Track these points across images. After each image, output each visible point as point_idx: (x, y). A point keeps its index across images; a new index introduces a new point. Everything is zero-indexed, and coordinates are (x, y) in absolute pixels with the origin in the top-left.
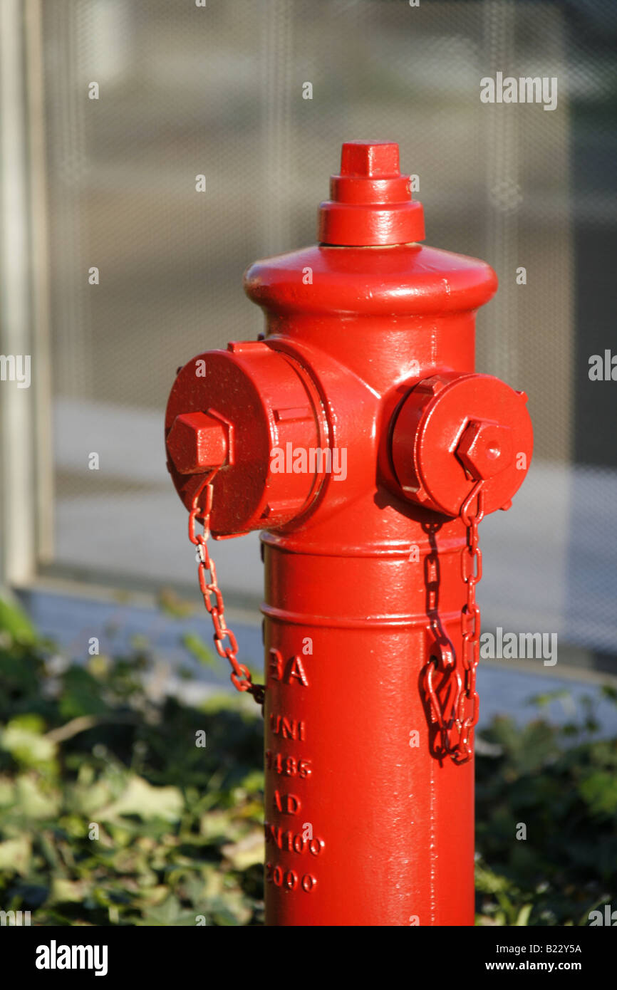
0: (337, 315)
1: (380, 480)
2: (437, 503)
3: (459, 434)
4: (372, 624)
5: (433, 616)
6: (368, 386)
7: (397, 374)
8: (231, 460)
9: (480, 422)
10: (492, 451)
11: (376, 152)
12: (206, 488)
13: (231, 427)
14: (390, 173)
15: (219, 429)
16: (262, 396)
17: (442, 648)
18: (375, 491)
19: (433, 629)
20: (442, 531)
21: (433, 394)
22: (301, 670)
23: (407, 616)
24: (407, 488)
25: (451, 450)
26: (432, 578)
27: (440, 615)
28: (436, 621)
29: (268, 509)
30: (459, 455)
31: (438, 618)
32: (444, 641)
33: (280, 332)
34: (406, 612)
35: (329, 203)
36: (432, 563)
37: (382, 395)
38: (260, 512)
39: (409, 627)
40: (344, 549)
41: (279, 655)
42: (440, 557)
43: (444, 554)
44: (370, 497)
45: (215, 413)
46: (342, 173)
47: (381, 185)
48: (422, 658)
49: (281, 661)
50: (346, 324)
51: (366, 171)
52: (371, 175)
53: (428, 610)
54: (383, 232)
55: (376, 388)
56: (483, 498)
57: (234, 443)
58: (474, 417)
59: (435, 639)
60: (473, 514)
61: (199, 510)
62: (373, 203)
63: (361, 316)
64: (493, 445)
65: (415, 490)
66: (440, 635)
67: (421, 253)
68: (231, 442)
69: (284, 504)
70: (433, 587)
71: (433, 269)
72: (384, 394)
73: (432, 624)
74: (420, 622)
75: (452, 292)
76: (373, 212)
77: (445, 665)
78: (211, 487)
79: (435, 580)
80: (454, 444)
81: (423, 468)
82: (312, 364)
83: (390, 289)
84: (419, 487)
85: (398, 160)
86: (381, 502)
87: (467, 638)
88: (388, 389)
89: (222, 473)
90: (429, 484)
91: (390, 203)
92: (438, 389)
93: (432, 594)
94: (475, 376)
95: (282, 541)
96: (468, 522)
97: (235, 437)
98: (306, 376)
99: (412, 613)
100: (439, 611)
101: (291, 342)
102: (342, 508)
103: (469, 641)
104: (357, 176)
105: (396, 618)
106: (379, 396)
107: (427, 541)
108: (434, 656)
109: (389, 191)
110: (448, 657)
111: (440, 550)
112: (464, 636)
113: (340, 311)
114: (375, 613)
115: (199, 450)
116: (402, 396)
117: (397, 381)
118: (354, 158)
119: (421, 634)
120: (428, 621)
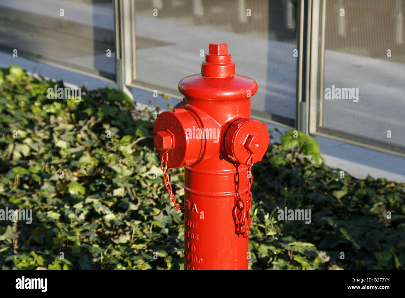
0: (208, 101)
1: (221, 152)
2: (239, 161)
3: (246, 140)
4: (218, 195)
5: (237, 192)
6: (217, 123)
7: (227, 119)
8: (174, 146)
9: (253, 136)
10: (256, 145)
11: (220, 47)
12: (166, 154)
13: (174, 136)
14: (225, 54)
15: (170, 137)
16: (184, 128)
17: (240, 202)
18: (219, 154)
19: (237, 196)
20: (240, 166)
21: (238, 127)
22: (196, 208)
23: (229, 193)
24: (229, 156)
25: (244, 144)
26: (237, 180)
27: (239, 192)
28: (238, 194)
29: (185, 163)
30: (246, 146)
31: (238, 193)
32: (240, 200)
33: (189, 104)
34: (229, 191)
35: (205, 62)
36: (237, 176)
37: (222, 126)
38: (183, 164)
39: (229, 196)
40: (209, 172)
41: (189, 202)
42: (239, 174)
43: (240, 173)
44: (218, 157)
45: (169, 131)
46: (209, 53)
47: (222, 58)
48: (233, 205)
49: (189, 204)
50: (210, 103)
51: (217, 53)
52: (218, 54)
53: (235, 190)
54: (222, 73)
55: (220, 124)
56: (253, 159)
57: (175, 141)
58: (251, 134)
59: (237, 200)
60: (250, 163)
61: (164, 160)
62: (219, 64)
63: (215, 101)
64: (257, 143)
65: (232, 157)
66: (239, 198)
67: (234, 79)
68: (174, 141)
69: (190, 161)
70: (237, 183)
71: (238, 85)
72: (222, 125)
73: (237, 194)
74: (233, 194)
75: (244, 93)
76: (219, 67)
77: (241, 208)
78: (168, 154)
79: (238, 181)
80: (244, 143)
81: (235, 151)
82: (200, 116)
83: (224, 93)
84: (233, 156)
85: (227, 49)
86: (221, 158)
87: (248, 201)
88: (223, 123)
89: (171, 149)
90: (236, 156)
91: (225, 63)
92: (239, 125)
93: (237, 185)
94: (251, 121)
95: (190, 168)
96: (249, 167)
97: (175, 139)
98: (198, 119)
99: (230, 191)
100: (239, 190)
101: (193, 108)
102: (209, 159)
103: (248, 202)
104: (214, 54)
105: (225, 194)
106: (220, 126)
107: (235, 169)
108: (237, 205)
109: (224, 60)
110: (241, 205)
111: (239, 172)
112: (247, 201)
113: (209, 99)
114: (219, 192)
115: (164, 144)
116: (228, 126)
117: (227, 121)
118: (213, 49)
119: (233, 198)
120: (235, 194)
